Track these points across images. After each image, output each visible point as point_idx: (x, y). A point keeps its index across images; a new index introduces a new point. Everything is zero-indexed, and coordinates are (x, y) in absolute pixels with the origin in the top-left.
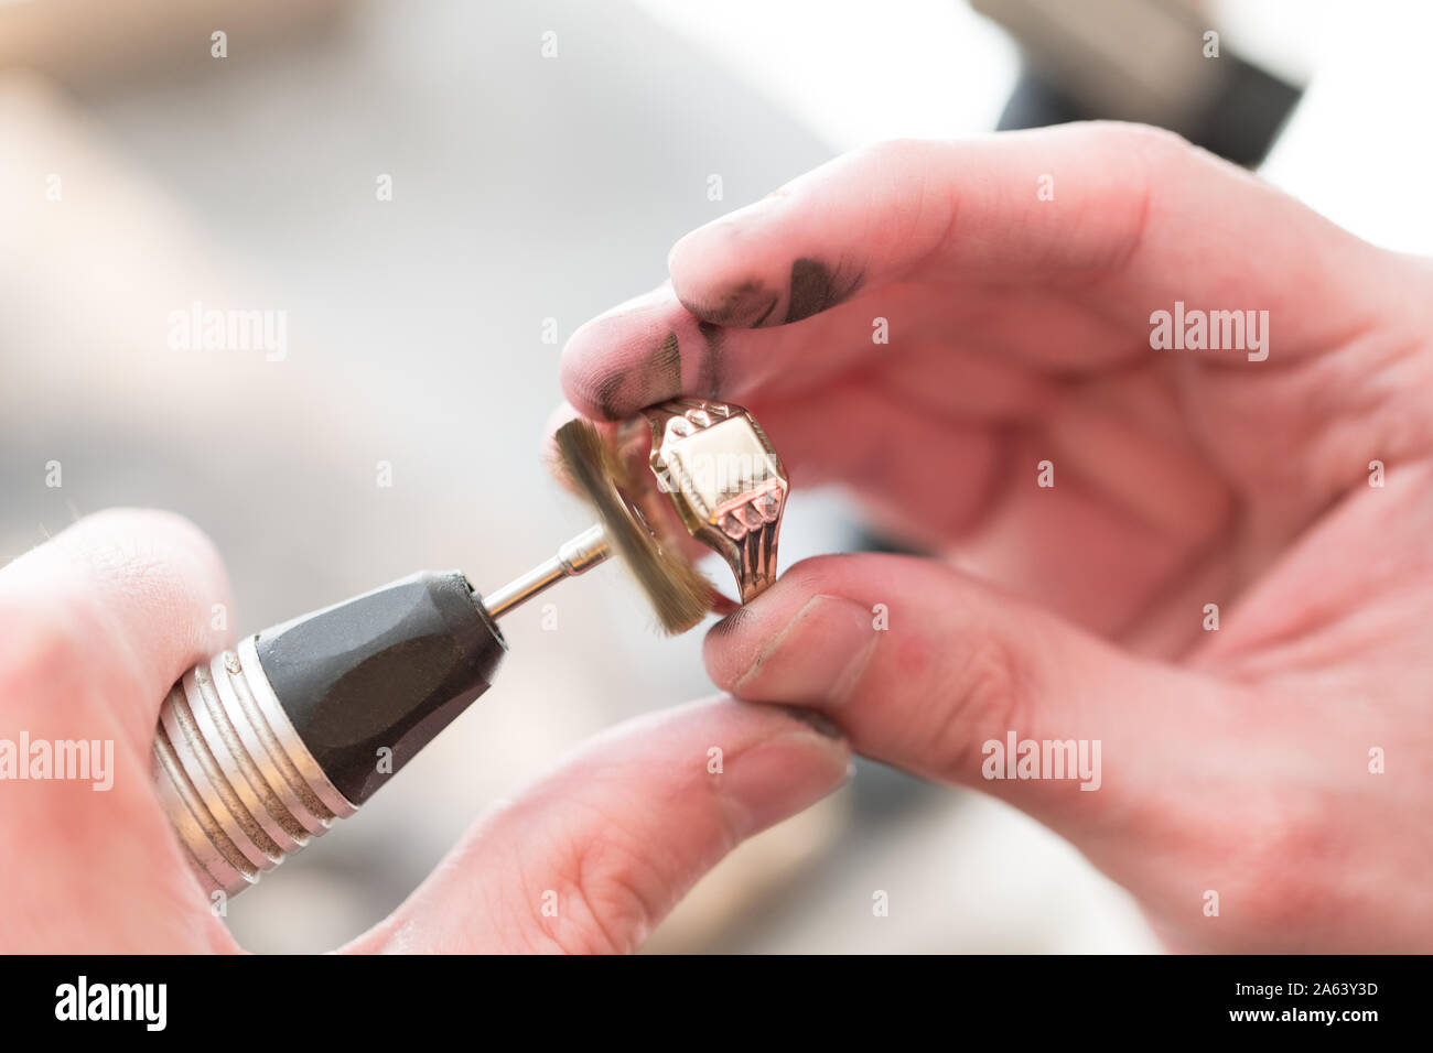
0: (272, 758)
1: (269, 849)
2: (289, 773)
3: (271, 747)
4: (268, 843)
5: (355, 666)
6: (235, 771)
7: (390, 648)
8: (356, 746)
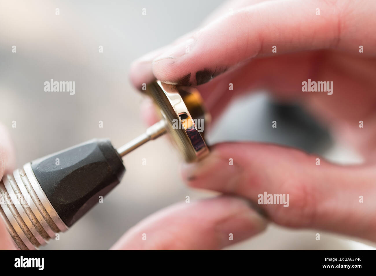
0: (38, 208)
1: (35, 244)
2: (44, 214)
3: (38, 204)
4: (35, 242)
5: (70, 173)
6: (24, 213)
7: (83, 167)
8: (70, 204)
